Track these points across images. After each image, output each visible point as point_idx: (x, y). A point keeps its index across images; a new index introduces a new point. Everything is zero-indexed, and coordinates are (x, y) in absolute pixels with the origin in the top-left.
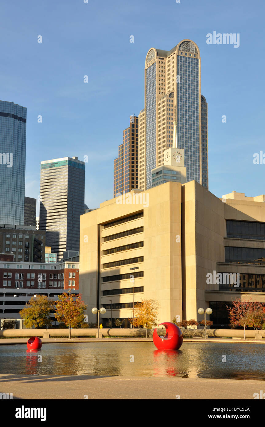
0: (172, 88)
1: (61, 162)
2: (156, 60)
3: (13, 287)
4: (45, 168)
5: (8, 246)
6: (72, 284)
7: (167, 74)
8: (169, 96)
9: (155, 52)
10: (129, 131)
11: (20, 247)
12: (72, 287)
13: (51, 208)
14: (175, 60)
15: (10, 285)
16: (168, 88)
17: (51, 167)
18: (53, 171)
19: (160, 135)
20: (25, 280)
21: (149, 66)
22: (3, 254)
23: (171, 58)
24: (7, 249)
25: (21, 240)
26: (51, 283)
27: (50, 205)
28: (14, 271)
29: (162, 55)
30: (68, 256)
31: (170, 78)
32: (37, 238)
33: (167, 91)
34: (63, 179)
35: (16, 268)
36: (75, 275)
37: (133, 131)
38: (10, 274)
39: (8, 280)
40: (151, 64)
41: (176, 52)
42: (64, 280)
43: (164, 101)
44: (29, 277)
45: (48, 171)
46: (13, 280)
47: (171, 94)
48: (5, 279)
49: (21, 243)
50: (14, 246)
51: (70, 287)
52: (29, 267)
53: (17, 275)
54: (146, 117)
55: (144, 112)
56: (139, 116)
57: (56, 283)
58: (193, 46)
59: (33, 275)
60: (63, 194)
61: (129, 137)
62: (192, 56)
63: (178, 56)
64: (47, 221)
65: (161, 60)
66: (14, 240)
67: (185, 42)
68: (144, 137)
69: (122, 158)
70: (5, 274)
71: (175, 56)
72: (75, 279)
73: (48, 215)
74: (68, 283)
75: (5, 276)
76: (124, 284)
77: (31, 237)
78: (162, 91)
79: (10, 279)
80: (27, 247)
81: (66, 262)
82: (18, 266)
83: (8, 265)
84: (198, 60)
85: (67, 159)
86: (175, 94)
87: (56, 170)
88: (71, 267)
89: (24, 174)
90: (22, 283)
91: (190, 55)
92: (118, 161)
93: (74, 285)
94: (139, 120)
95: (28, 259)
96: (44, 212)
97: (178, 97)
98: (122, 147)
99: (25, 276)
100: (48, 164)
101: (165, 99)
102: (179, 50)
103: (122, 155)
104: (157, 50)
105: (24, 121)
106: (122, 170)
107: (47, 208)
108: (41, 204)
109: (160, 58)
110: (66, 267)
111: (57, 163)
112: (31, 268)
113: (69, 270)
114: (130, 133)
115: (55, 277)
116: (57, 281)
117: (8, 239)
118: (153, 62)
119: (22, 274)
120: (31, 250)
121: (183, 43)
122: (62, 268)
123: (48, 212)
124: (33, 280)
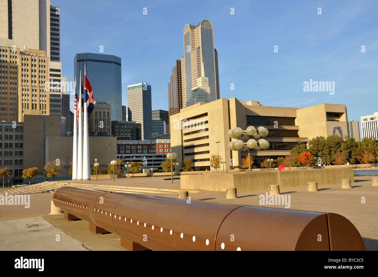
0: (199, 45)
1: (139, 86)
2: (189, 30)
3: (131, 153)
4: (130, 89)
5: (123, 132)
6: (161, 151)
7: (196, 37)
8: (198, 49)
9: (189, 26)
10: (176, 68)
11: (129, 132)
12: (161, 152)
13: (134, 111)
14: (200, 30)
15: (129, 152)
16: (196, 45)
17: (133, 89)
18: (134, 91)
19: (193, 70)
20: (137, 150)
21: (186, 33)
22: (120, 136)
23: (198, 29)
24: (122, 134)
25: (129, 129)
26: (150, 151)
27: (133, 109)
28: (131, 145)
29: (192, 27)
30: (153, 136)
31: (197, 40)
32: (137, 127)
33: (196, 46)
34: (139, 95)
35: (132, 143)
36: (162, 146)
37: (178, 68)
38: (129, 147)
39: (128, 149)
40: (187, 33)
41: (200, 26)
42: (156, 149)
43: (195, 52)
44: (138, 148)
45: (132, 90)
46: (131, 150)
47: (199, 48)
48: (127, 149)
49: (129, 131)
50: (126, 132)
51: (160, 152)
52: (138, 143)
53: (133, 147)
54: (185, 60)
55: (184, 58)
56: (181, 60)
57: (152, 151)
58: (209, 23)
59: (141, 147)
60: (140, 103)
61: (176, 71)
62: (209, 28)
63: (201, 28)
64: (132, 118)
65: (192, 30)
66: (126, 129)
67: (205, 21)
68: (185, 71)
69: (172, 83)
70: (127, 147)
71: (200, 28)
72: (162, 148)
73: (132, 114)
74: (159, 151)
75: (127, 148)
76: (196, 150)
77: (134, 127)
78: (193, 46)
79: (129, 149)
80: (132, 132)
81: (157, 140)
82: (133, 142)
83: (128, 142)
84: (212, 30)
85: (141, 84)
86: (201, 48)
87: (136, 90)
88: (160, 142)
89: (121, 93)
90: (135, 151)
91: (208, 27)
92: (170, 84)
93: (162, 151)
94: (181, 62)
95: (133, 138)
96: (130, 113)
97: (202, 49)
98: (172, 77)
99: (137, 147)
100: (131, 87)
101: (196, 51)
102: (202, 25)
103: (172, 81)
104: (190, 25)
105: (120, 65)
106: (173, 89)
107: (131, 111)
108: (129, 109)
109: (191, 29)
110: (157, 142)
111: (136, 86)
112: (139, 143)
113: (159, 144)
114: (177, 69)
115: (151, 148)
116: (153, 149)
117: (122, 129)
118: (188, 32)
119: (135, 146)
120: (135, 134)
121: (203, 21)
122: (155, 143)
123: (132, 113)
124: (141, 149)
